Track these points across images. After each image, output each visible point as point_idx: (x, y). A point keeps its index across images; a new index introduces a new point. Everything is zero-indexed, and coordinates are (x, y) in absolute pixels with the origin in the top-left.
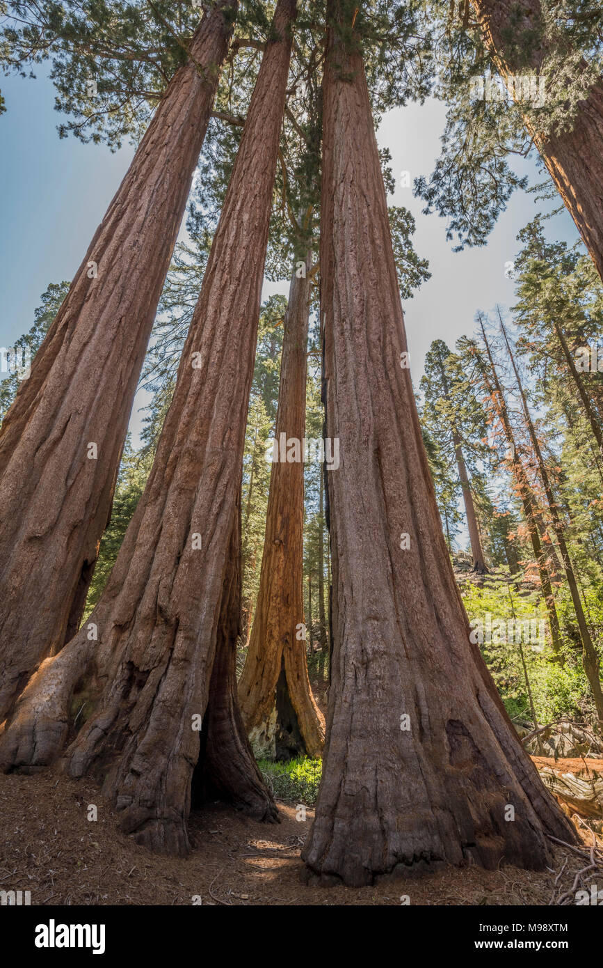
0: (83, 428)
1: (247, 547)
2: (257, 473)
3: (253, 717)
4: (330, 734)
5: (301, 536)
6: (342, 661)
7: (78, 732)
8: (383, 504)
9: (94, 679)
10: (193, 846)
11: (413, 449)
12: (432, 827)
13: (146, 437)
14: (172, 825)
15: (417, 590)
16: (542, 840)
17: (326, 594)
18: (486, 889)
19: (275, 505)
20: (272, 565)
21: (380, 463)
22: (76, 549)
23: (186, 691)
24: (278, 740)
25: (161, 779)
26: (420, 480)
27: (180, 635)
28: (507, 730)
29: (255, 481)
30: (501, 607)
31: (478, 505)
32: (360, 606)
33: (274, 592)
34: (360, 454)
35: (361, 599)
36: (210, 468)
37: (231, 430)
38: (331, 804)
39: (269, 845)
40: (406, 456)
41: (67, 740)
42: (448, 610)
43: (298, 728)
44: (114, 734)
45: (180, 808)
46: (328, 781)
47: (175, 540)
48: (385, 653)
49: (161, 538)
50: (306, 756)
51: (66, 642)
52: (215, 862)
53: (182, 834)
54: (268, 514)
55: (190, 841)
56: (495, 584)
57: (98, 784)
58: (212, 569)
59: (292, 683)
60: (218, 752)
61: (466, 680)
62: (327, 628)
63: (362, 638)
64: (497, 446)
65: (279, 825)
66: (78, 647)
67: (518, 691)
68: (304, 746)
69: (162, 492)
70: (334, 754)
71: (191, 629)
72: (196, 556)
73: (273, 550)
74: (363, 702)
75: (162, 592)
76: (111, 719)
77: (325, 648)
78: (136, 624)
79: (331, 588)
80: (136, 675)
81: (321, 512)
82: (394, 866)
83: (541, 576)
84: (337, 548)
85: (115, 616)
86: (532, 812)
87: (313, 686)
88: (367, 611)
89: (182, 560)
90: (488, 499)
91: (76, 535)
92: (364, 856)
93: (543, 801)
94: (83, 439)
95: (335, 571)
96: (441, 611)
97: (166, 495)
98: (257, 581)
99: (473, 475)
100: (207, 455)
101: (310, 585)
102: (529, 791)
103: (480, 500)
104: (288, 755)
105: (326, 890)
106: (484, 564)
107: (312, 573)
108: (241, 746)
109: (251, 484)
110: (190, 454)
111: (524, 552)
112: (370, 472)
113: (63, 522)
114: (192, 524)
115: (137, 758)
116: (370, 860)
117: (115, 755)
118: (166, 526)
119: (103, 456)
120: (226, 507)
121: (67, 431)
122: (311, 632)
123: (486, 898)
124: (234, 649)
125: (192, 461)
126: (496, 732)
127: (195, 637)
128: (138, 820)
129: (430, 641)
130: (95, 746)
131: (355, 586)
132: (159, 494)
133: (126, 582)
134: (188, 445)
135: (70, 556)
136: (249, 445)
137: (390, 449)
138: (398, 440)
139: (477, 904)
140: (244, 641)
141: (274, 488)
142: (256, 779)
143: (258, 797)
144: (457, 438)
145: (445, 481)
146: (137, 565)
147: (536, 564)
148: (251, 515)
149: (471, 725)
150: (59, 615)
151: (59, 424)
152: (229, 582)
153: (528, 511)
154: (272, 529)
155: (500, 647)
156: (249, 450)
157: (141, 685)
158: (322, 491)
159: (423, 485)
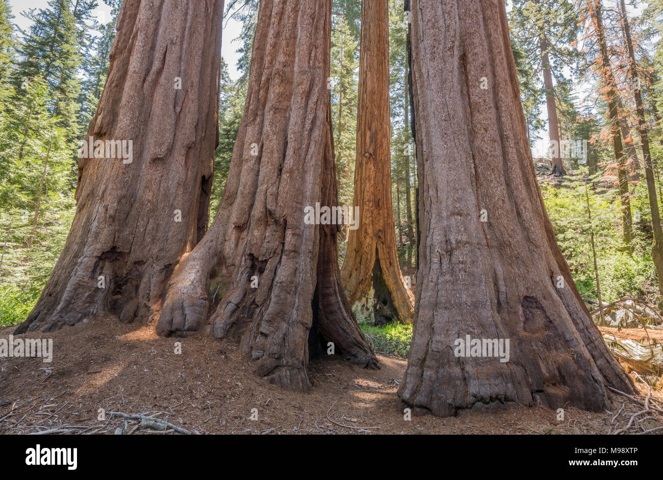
0: (180, 58)
1: (341, 161)
2: (345, 93)
3: (355, 293)
4: (419, 306)
5: (389, 150)
6: (428, 250)
7: (217, 306)
8: (468, 111)
9: (224, 268)
10: (313, 384)
11: (500, 52)
12: (506, 377)
13: (241, 67)
14: (295, 371)
15: (499, 189)
16: (602, 390)
17: (412, 198)
18: (551, 423)
19: (363, 122)
20: (363, 175)
21: (465, 70)
22: (193, 167)
23: (298, 275)
24: (376, 310)
25: (284, 339)
26: (506, 84)
27: (289, 232)
28: (578, 305)
29: (344, 101)
30: (578, 204)
31: (561, 112)
32: (444, 205)
33: (367, 198)
34: (444, 61)
35: (446, 197)
36: (300, 87)
37: (316, 48)
38: (421, 358)
39: (371, 384)
40: (492, 60)
41: (209, 312)
42: (528, 205)
43: (392, 301)
44: (244, 307)
45: (301, 358)
46: (419, 340)
47: (276, 155)
48: (467, 243)
49: (264, 154)
50: (399, 322)
51: (198, 241)
52: (330, 396)
53: (304, 376)
54: (358, 130)
55: (311, 382)
56: (573, 184)
57: (236, 343)
58: (310, 178)
59: (385, 269)
60: (328, 319)
61: (542, 265)
62: (414, 226)
63: (446, 231)
64: (586, 49)
65: (379, 371)
66: (208, 244)
67: (586, 275)
68: (397, 315)
69: (259, 113)
70: (422, 321)
71: (297, 228)
72: (295, 168)
73: (364, 162)
74: (447, 282)
75: (270, 199)
76: (241, 297)
77: (413, 242)
78: (252, 225)
79: (417, 190)
80: (256, 263)
81: (407, 126)
82: (473, 404)
83: (620, 176)
84: (422, 154)
85: (233, 219)
86: (596, 369)
87: (403, 271)
88: (451, 208)
89: (283, 172)
90: (572, 106)
91: (191, 154)
92: (449, 396)
93: (605, 361)
94: (183, 68)
95: (421, 175)
96: (522, 207)
97: (263, 115)
98: (351, 189)
99: (559, 82)
100: (296, 74)
101: (398, 191)
102: (594, 353)
103: (564, 107)
104: (384, 321)
105: (418, 418)
106: (562, 167)
107: (400, 180)
108: (345, 315)
109: (341, 104)
110: (279, 74)
111: (603, 155)
112: (455, 80)
113: (179, 145)
114: (289, 140)
115: (264, 324)
116: (454, 399)
117: (247, 322)
118: (266, 143)
119: (203, 83)
120: (318, 123)
121: (166, 62)
122: (400, 230)
123: (551, 430)
124: (335, 242)
125: (282, 81)
126: (567, 306)
127: (301, 233)
128: (269, 367)
129: (509, 232)
130: (231, 316)
131: (440, 187)
132: (257, 115)
133: (239, 192)
134: (277, 66)
135: (190, 173)
136: (335, 66)
137: (476, 54)
138: (485, 44)
139: (543, 433)
140: (344, 237)
141: (362, 106)
142: (359, 338)
143: (361, 351)
144: (544, 44)
145: (529, 89)
146: (246, 178)
147: (615, 165)
148: (342, 133)
149: (544, 301)
150: (189, 220)
151: (158, 55)
152: (326, 189)
153: (613, 113)
154: (361, 144)
155: (572, 238)
156: (336, 72)
157: (261, 271)
158: (407, 107)
159: (510, 89)
